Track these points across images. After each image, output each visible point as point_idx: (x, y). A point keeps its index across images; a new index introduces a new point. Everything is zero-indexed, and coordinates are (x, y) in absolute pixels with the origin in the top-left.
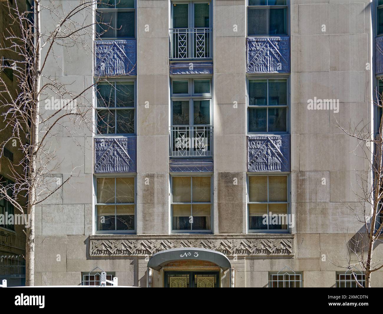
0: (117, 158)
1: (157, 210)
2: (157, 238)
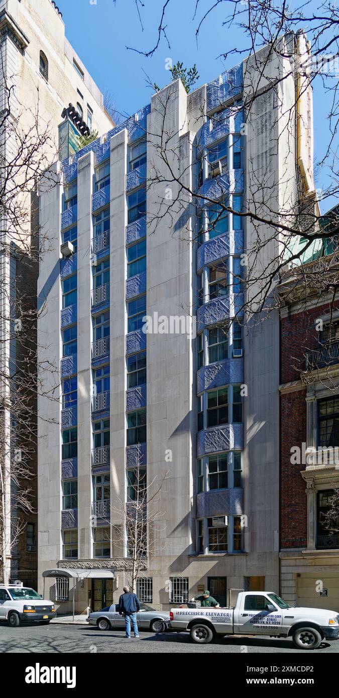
0: (70, 521)
1: (86, 546)
2: (86, 560)
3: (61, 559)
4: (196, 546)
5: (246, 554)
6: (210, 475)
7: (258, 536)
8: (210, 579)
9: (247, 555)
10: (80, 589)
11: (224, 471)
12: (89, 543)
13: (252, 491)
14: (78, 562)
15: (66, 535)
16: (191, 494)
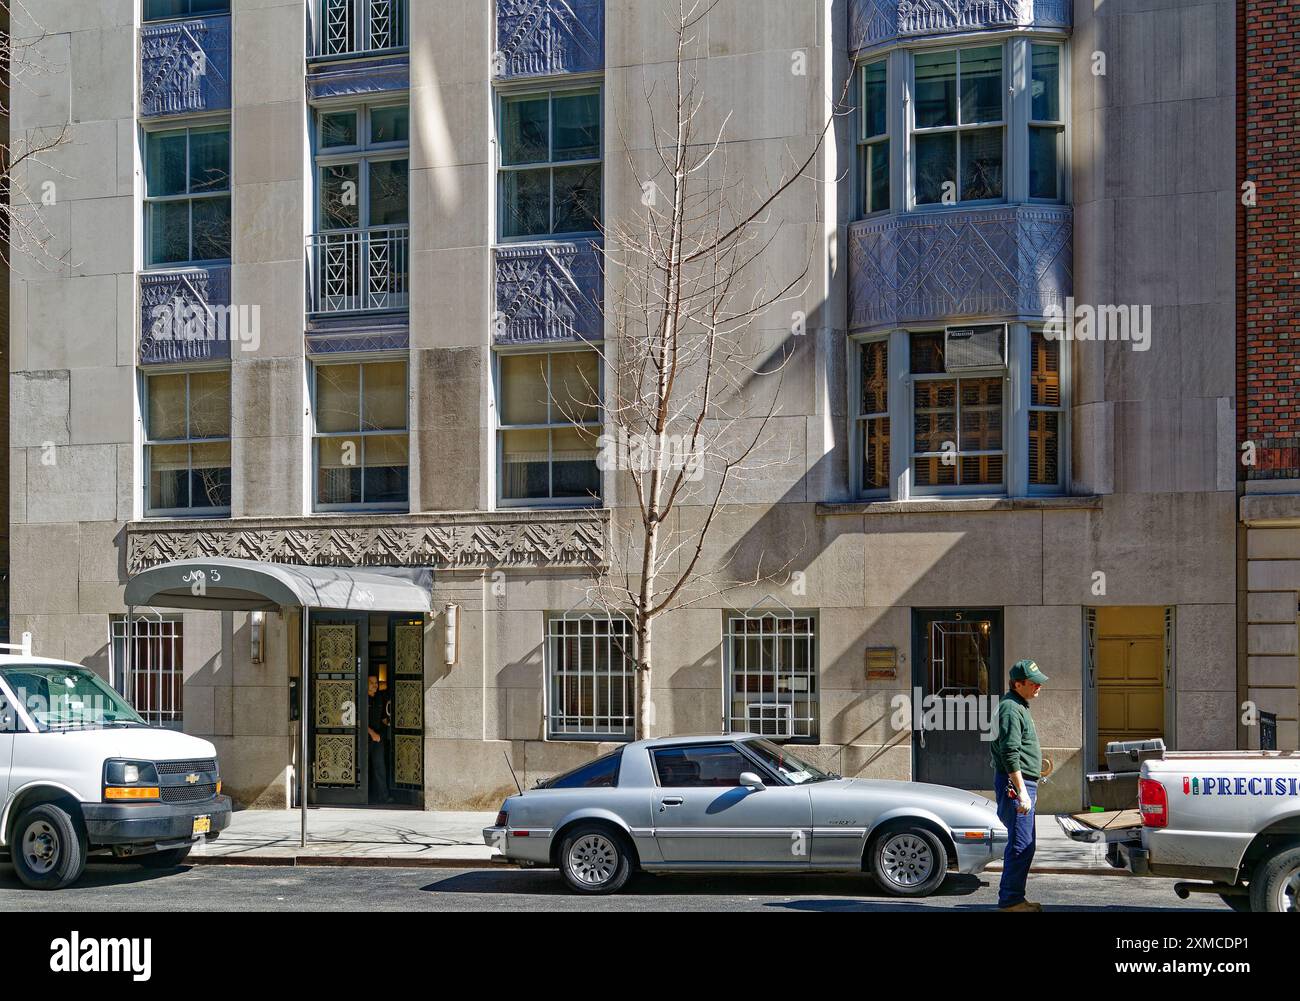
1: (277, 453)
2: (276, 526)
3: (138, 516)
4: (846, 462)
5: (1093, 502)
6: (918, 139)
7: (1146, 420)
8: (921, 617)
9: (1095, 509)
10: (246, 671)
11: (985, 124)
12: (292, 437)
13: (1118, 220)
14: (231, 531)
15: (161, 397)
16: (831, 224)
